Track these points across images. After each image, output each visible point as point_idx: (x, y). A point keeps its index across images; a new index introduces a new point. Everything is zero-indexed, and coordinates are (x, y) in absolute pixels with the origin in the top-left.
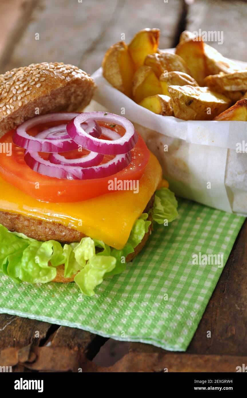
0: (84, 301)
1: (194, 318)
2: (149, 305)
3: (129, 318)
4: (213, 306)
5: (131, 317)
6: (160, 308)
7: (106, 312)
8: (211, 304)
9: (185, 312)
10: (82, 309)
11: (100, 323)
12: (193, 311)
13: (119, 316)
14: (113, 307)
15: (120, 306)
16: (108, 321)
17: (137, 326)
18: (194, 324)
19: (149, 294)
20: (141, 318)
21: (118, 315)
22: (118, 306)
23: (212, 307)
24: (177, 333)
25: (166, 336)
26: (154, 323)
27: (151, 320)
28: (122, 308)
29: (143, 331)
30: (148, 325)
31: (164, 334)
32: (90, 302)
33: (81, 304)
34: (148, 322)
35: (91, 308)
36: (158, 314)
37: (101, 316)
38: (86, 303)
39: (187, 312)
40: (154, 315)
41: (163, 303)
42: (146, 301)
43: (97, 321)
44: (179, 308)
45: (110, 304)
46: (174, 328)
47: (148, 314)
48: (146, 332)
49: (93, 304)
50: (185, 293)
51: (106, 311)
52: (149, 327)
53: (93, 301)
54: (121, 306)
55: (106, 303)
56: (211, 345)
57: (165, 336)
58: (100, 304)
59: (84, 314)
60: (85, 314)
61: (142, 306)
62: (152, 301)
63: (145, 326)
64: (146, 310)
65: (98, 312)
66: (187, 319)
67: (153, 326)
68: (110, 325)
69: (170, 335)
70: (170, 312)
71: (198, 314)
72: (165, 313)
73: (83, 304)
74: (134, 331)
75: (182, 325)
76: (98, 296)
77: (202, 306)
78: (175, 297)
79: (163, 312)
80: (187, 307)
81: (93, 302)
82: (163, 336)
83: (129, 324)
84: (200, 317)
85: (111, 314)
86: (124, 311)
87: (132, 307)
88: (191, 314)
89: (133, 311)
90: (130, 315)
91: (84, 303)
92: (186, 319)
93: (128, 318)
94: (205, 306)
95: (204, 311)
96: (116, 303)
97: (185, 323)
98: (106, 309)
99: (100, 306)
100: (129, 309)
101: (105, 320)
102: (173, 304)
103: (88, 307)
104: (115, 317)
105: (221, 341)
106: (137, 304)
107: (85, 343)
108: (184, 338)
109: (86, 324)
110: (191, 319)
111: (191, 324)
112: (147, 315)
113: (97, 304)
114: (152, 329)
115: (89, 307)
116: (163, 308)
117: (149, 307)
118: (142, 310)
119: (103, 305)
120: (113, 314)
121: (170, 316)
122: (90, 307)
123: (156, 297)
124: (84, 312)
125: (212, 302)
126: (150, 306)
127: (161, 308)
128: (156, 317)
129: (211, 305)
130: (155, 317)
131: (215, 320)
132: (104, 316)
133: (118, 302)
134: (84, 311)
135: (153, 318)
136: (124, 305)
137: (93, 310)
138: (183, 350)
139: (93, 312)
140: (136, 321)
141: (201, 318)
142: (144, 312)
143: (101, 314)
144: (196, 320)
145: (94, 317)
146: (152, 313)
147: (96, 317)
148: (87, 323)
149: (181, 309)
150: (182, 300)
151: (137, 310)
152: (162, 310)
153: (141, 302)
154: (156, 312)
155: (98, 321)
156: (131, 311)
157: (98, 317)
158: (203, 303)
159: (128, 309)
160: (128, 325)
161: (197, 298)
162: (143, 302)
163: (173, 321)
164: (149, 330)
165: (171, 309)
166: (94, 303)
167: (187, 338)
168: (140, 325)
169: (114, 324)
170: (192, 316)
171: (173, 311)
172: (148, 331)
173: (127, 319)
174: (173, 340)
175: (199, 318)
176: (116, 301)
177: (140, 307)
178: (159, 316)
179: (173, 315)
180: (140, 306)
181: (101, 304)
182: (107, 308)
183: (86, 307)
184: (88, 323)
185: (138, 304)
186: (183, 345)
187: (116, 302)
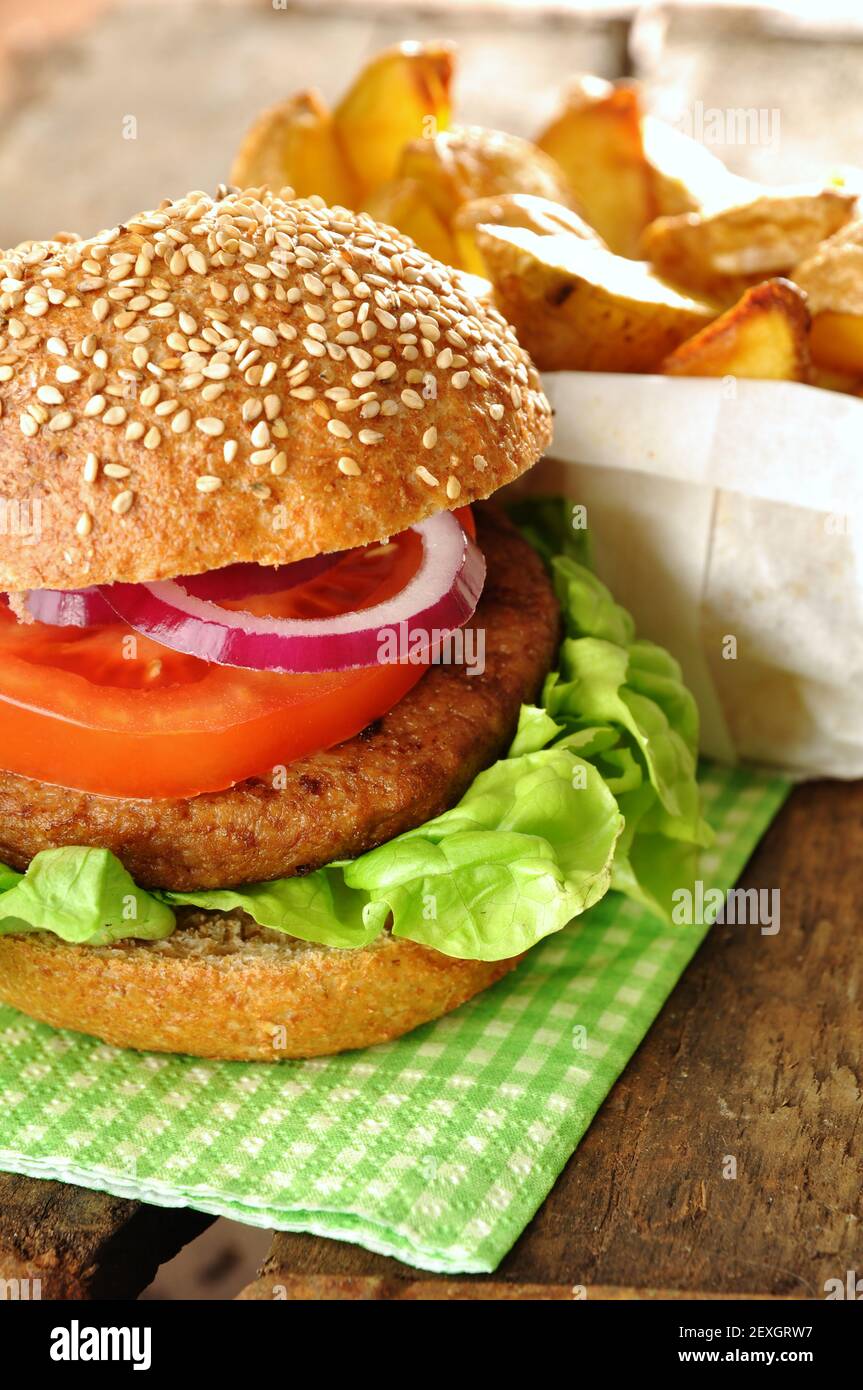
0: (97, 1083)
1: (541, 1148)
2: (363, 1098)
3: (277, 1136)
4: (627, 1105)
5: (281, 1132)
6: (405, 1112)
7: (182, 1117)
8: (622, 1095)
9: (508, 1125)
10: (83, 1110)
11: (150, 1157)
12: (541, 1119)
13: (235, 1129)
14: (213, 1101)
15: (242, 1093)
16: (187, 1149)
17: (303, 1166)
18: (539, 1169)
19: (370, 1065)
20: (323, 1138)
21: (233, 1125)
22: (236, 1096)
23: (622, 1108)
24: (466, 1203)
25: (419, 1209)
26: (372, 1159)
27: (363, 1149)
28: (249, 1102)
29: (327, 1185)
30: (348, 1167)
31: (408, 1201)
32: (120, 1084)
33: (86, 1095)
34: (351, 1156)
35: (123, 1107)
36: (393, 1131)
37: (160, 1131)
38: (103, 1089)
39: (514, 1125)
40: (377, 1132)
41: (419, 1095)
42: (352, 1087)
43: (139, 1151)
44: (485, 1110)
45: (204, 1090)
46: (455, 1181)
47: (354, 1128)
48: (338, 1188)
49: (134, 1093)
50: (517, 1056)
51: (182, 1113)
52: (353, 1171)
53: (133, 1082)
54: (248, 1092)
55: (188, 1088)
56: (603, 1249)
57: (413, 1210)
58: (160, 1092)
59: (91, 1128)
60: (97, 1126)
61: (335, 1099)
62: (375, 1089)
63: (336, 1169)
64: (349, 1115)
65: (149, 1119)
66: (513, 1149)
67: (369, 1171)
68: (194, 1160)
69: (435, 1206)
70: (444, 1124)
71: (561, 1132)
72: (421, 1130)
73: (92, 1092)
74: (287, 1184)
75: (486, 1171)
76: (160, 1065)
77: (580, 1102)
78: (472, 1074)
79: (416, 1124)
80: (517, 1105)
81: (133, 1086)
82: (407, 1211)
83: (273, 1158)
84: (567, 1146)
85: (203, 1124)
86: (257, 1110)
87: (290, 1100)
88: (531, 1129)
89: (294, 1111)
90: (281, 1127)
91: (97, 1091)
92: (507, 1150)
93: (270, 1137)
94: (594, 1106)
95: (589, 1122)
96: (228, 1085)
97: (503, 1166)
98: (183, 1106)
99: (159, 1097)
100: (278, 1102)
101: (176, 1145)
102: (463, 1097)
103: (108, 1104)
104: (217, 1134)
105: (644, 1236)
106: (314, 1092)
107: (87, 1235)
108: (494, 1222)
109: (91, 1158)
110: (530, 1149)
111: (528, 1170)
112: (348, 1129)
113: (147, 1092)
114: (364, 1180)
115: (113, 1103)
116: (417, 1109)
117: (362, 1105)
118: (333, 1113)
119: (176, 1095)
120: (210, 1122)
121: (444, 1141)
122: (119, 1101)
123: (396, 1076)
124: (92, 1122)
125: (625, 1089)
126: (367, 1103)
127: (411, 1111)
128: (386, 1140)
129: (619, 1103)
130: (380, 1142)
131: (631, 1157)
132: (173, 1130)
133: (239, 1081)
134: (91, 1118)
135: (374, 1144)
136: (260, 1089)
137: (129, 1113)
138: (486, 1267)
139: (126, 1120)
140: (302, 1149)
141: (573, 1149)
142: (337, 1119)
143: (161, 1124)
144: (549, 1155)
145: (130, 1136)
146: (372, 1127)
147: (136, 1136)
148: (96, 1155)
149: (491, 1113)
150: (500, 1083)
151: (313, 1112)
152: (411, 1118)
153: (331, 1088)
154: (386, 1124)
155: (144, 1150)
156: (287, 1113)
157: (148, 1134)
158: (587, 1093)
159: (274, 1105)
160: (267, 1160)
161: (563, 1073)
162: (338, 1086)
163: (451, 1157)
164: (351, 1184)
165: (449, 1115)
166: (137, 1088)
167: (506, 1221)
168: (314, 1162)
169: (209, 1155)
170: (536, 1138)
171: (457, 1121)
172: (344, 1186)
173: (265, 1139)
174: (446, 1229)
175: (564, 1150)
176: (229, 1078)
177: (323, 1102)
178: (397, 1137)
179: (455, 1137)
180: (325, 1098)
181: (165, 1090)
182: (189, 1105)
183: (102, 1105)
184: (103, 1155)
185: (320, 1091)
186: (486, 1247)
187: (230, 1083)
